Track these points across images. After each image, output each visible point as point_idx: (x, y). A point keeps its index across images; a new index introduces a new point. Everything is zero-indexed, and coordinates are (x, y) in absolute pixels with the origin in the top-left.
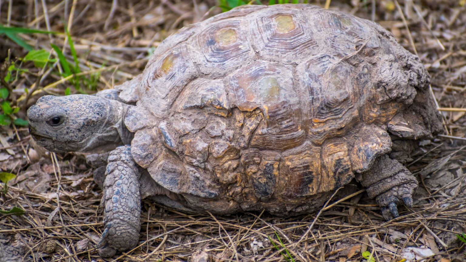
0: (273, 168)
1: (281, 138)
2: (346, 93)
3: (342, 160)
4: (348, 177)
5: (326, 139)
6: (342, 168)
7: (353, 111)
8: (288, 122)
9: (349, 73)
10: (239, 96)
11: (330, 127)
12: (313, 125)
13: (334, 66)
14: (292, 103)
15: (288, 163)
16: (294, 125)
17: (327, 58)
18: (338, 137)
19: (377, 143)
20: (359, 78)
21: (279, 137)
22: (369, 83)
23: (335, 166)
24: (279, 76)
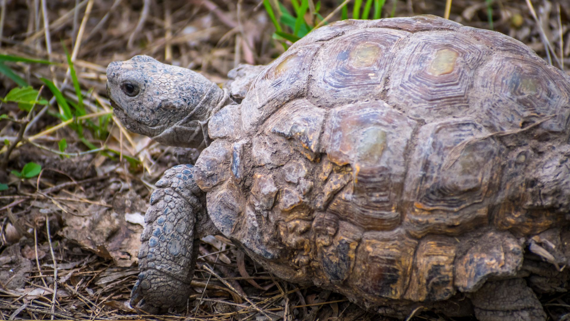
0: (349, 249)
1: (366, 214)
2: (476, 181)
3: (441, 268)
4: (446, 291)
5: (429, 234)
6: (439, 278)
7: (480, 208)
8: (380, 196)
9: (495, 155)
10: (334, 141)
11: (437, 220)
12: (413, 211)
13: (475, 141)
14: (393, 172)
15: (369, 248)
16: (387, 202)
17: (471, 127)
18: (447, 235)
19: (498, 260)
20: (507, 166)
21: (364, 211)
22: (520, 177)
23: (430, 272)
24: (393, 131)
